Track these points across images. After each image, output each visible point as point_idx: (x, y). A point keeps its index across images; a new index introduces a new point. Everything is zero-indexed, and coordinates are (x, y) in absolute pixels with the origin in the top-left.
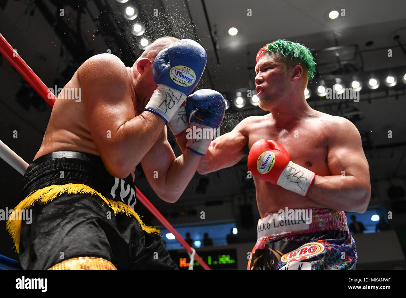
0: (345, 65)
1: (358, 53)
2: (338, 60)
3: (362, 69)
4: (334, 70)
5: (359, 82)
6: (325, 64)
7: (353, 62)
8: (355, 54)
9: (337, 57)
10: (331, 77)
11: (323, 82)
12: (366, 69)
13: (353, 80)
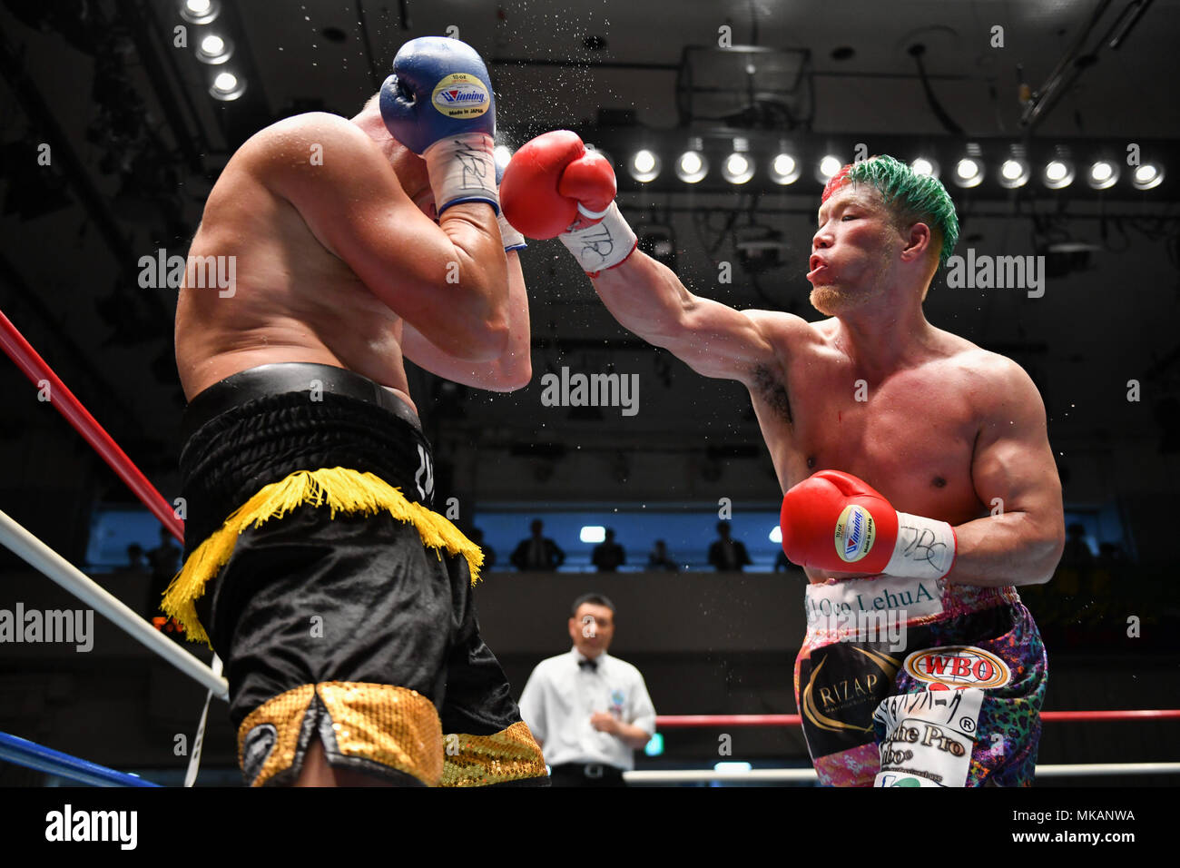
0: (766, 104)
1: (806, 76)
2: (750, 86)
3: (809, 122)
4: (735, 111)
5: (794, 159)
6: (714, 90)
7: (788, 100)
8: (800, 76)
9: (750, 76)
10: (724, 131)
11: (698, 143)
12: (818, 127)
13: (778, 153)
